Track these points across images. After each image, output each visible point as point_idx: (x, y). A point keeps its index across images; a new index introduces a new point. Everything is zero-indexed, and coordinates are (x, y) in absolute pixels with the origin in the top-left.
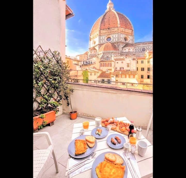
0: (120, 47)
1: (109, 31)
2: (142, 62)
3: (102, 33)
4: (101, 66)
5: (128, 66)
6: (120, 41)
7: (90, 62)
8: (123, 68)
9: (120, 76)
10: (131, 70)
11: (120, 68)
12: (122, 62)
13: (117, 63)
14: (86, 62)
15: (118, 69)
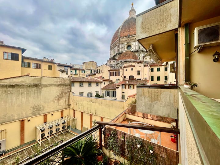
0: (140, 56)
1: (129, 39)
2: (159, 70)
3: (121, 41)
4: (110, 76)
5: (139, 74)
6: (140, 49)
7: (98, 71)
8: (133, 77)
9: (127, 86)
10: (142, 79)
11: (130, 77)
12: (132, 69)
13: (127, 70)
14: (95, 71)
15: (128, 78)
